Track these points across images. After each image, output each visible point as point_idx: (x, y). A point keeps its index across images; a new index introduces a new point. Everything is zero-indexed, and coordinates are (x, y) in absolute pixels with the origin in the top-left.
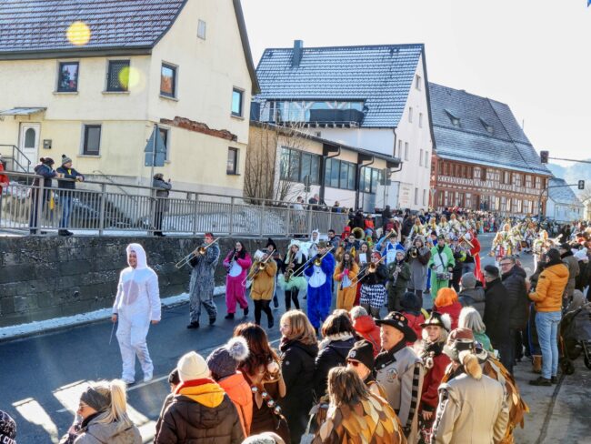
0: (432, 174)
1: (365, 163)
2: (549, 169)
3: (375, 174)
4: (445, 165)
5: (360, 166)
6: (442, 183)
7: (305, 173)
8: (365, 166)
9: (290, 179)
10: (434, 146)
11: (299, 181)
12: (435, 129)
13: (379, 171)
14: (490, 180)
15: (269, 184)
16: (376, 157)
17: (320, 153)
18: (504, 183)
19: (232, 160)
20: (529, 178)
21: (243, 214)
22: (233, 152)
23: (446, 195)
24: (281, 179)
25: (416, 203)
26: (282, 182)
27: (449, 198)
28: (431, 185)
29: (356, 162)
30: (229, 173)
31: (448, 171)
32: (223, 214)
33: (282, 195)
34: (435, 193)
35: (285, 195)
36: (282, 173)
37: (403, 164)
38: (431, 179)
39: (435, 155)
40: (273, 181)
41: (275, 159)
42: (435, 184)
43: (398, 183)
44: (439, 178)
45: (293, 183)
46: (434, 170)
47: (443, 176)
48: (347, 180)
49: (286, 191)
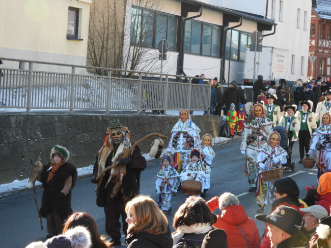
0: (311, 38)
1: (231, 25)
3: (244, 37)
5: (226, 28)
6: (324, 48)
7: (159, 37)
8: (232, 28)
9: (142, 45)
10: (314, 4)
11: (153, 47)
13: (248, 34)
15: (117, 51)
16: (245, 18)
17: (179, 14)
19: (73, 22)
21: (87, 86)
22: (73, 13)
23: (329, 63)
24: (131, 44)
25: (292, 73)
26: (132, 48)
28: (310, 51)
29: (221, 24)
30: (69, 37)
32: (62, 86)
33: (132, 64)
34: (316, 61)
35: (136, 64)
36: (132, 37)
37: (276, 26)
38: (310, 43)
39: (315, 15)
40: (122, 47)
41: (124, 21)
42: (316, 50)
43: (271, 49)
44: (320, 43)
45: (146, 49)
46: (314, 33)
47: (325, 41)
48: (210, 45)
49: (138, 59)
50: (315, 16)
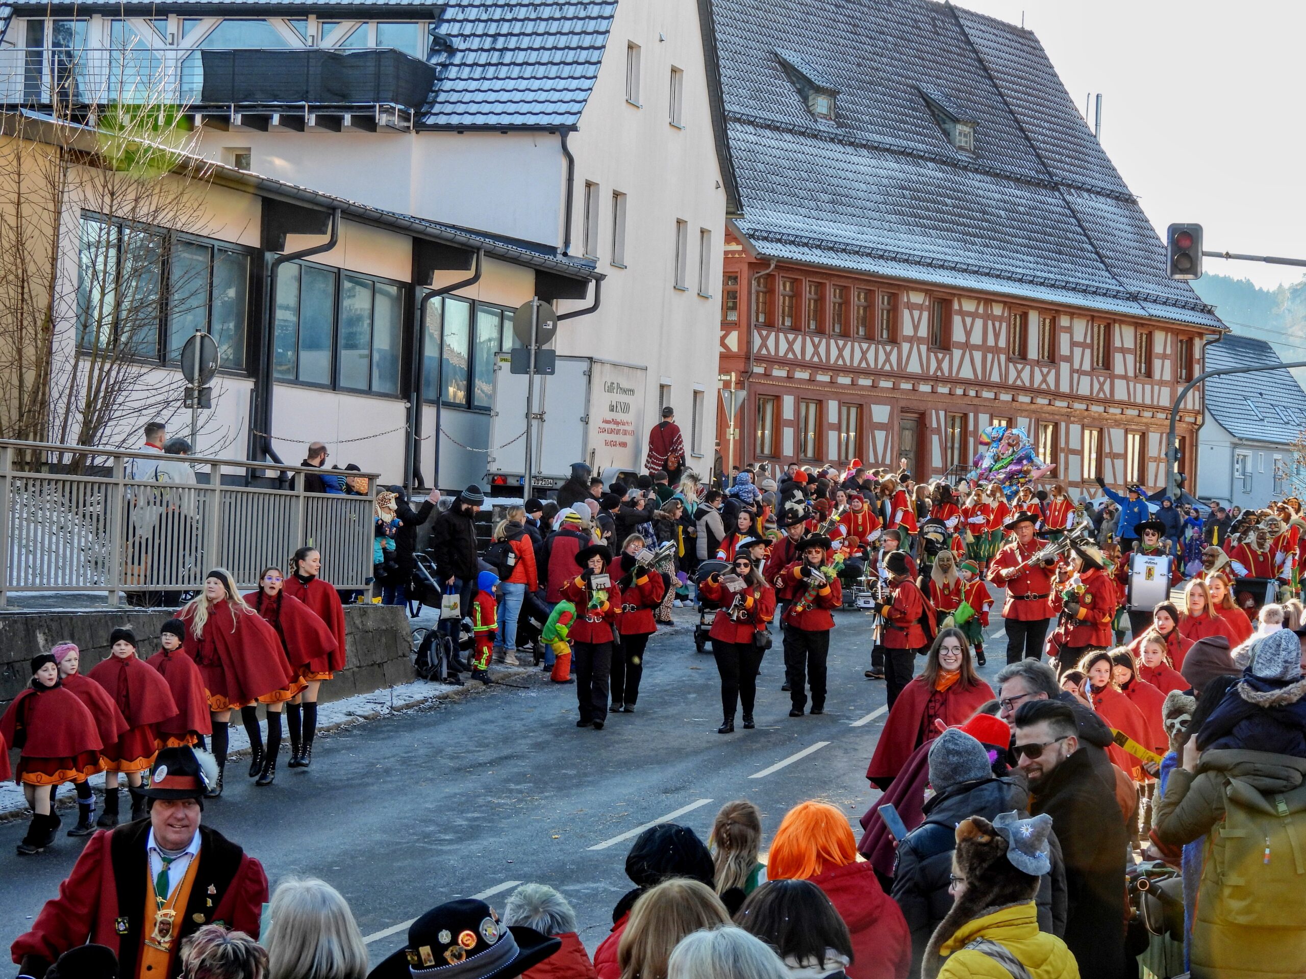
0: (727, 326)
1: (442, 278)
2: (1207, 300)
3: (487, 326)
4: (782, 288)
5: (421, 292)
6: (772, 361)
7: (184, 326)
8: (445, 292)
9: (122, 354)
10: (735, 206)
11: (162, 360)
12: (738, 134)
13: (502, 313)
14: (967, 346)
15: (30, 377)
16: (492, 254)
17: (253, 239)
18: (1023, 355)
20: (1125, 337)
23: (788, 412)
24: (81, 352)
26: (85, 365)
27: (799, 425)
28: (723, 371)
29: (408, 279)
31: (794, 312)
33: (86, 423)
34: (742, 407)
35: (101, 423)
36: (85, 326)
37: (603, 283)
38: (723, 344)
39: (738, 243)
40: (48, 363)
41: (54, 265)
42: (741, 366)
43: (585, 366)
44: (757, 341)
45: (134, 370)
46: (734, 308)
47: (773, 334)
48: (367, 352)
49: (107, 405)
50: (740, 248)
